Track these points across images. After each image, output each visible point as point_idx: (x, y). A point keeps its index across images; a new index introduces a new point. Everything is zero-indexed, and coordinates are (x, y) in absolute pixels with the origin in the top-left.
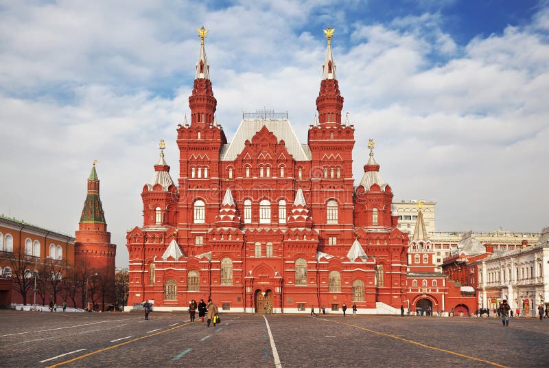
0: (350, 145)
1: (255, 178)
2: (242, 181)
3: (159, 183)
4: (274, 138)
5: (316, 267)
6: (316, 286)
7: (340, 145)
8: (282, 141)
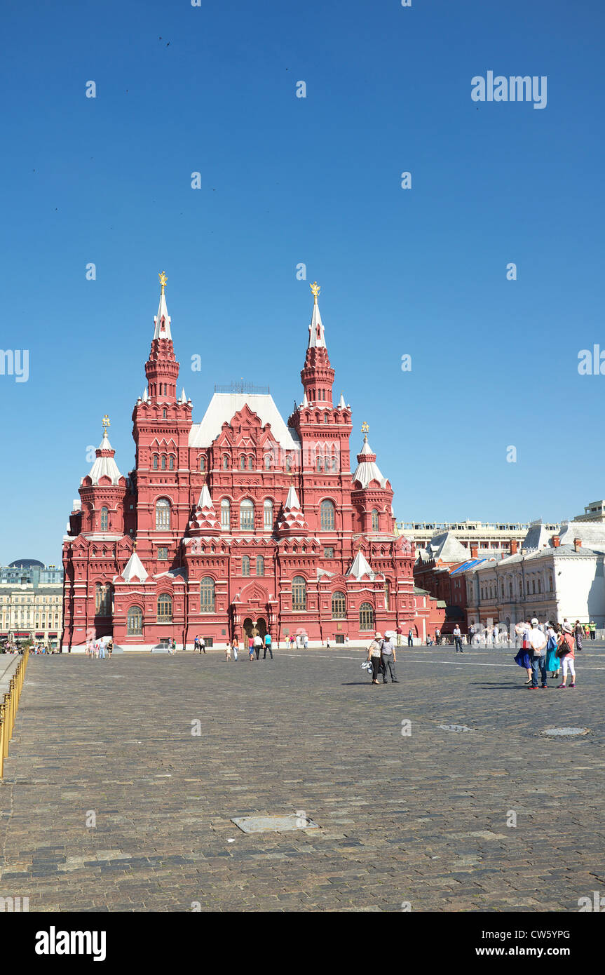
0: (347, 431)
1: (235, 471)
2: (219, 474)
3: (107, 475)
4: (258, 420)
5: (317, 587)
6: (316, 612)
7: (337, 431)
8: (268, 425)
